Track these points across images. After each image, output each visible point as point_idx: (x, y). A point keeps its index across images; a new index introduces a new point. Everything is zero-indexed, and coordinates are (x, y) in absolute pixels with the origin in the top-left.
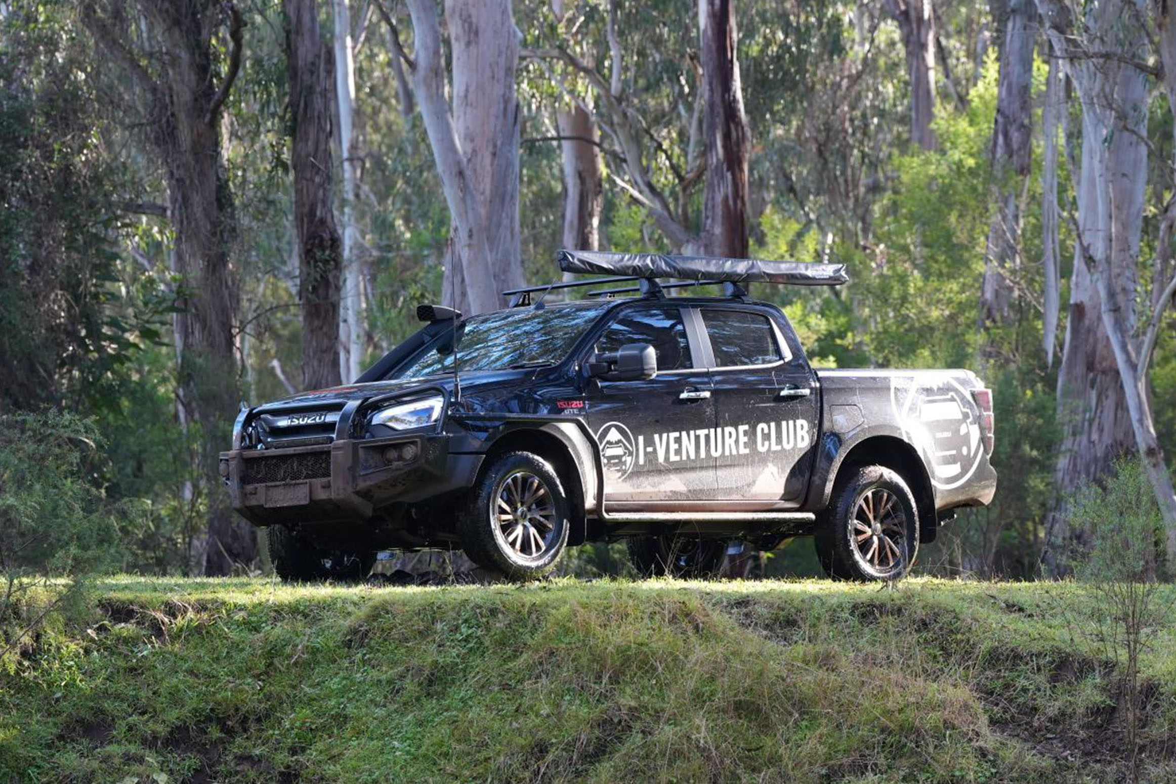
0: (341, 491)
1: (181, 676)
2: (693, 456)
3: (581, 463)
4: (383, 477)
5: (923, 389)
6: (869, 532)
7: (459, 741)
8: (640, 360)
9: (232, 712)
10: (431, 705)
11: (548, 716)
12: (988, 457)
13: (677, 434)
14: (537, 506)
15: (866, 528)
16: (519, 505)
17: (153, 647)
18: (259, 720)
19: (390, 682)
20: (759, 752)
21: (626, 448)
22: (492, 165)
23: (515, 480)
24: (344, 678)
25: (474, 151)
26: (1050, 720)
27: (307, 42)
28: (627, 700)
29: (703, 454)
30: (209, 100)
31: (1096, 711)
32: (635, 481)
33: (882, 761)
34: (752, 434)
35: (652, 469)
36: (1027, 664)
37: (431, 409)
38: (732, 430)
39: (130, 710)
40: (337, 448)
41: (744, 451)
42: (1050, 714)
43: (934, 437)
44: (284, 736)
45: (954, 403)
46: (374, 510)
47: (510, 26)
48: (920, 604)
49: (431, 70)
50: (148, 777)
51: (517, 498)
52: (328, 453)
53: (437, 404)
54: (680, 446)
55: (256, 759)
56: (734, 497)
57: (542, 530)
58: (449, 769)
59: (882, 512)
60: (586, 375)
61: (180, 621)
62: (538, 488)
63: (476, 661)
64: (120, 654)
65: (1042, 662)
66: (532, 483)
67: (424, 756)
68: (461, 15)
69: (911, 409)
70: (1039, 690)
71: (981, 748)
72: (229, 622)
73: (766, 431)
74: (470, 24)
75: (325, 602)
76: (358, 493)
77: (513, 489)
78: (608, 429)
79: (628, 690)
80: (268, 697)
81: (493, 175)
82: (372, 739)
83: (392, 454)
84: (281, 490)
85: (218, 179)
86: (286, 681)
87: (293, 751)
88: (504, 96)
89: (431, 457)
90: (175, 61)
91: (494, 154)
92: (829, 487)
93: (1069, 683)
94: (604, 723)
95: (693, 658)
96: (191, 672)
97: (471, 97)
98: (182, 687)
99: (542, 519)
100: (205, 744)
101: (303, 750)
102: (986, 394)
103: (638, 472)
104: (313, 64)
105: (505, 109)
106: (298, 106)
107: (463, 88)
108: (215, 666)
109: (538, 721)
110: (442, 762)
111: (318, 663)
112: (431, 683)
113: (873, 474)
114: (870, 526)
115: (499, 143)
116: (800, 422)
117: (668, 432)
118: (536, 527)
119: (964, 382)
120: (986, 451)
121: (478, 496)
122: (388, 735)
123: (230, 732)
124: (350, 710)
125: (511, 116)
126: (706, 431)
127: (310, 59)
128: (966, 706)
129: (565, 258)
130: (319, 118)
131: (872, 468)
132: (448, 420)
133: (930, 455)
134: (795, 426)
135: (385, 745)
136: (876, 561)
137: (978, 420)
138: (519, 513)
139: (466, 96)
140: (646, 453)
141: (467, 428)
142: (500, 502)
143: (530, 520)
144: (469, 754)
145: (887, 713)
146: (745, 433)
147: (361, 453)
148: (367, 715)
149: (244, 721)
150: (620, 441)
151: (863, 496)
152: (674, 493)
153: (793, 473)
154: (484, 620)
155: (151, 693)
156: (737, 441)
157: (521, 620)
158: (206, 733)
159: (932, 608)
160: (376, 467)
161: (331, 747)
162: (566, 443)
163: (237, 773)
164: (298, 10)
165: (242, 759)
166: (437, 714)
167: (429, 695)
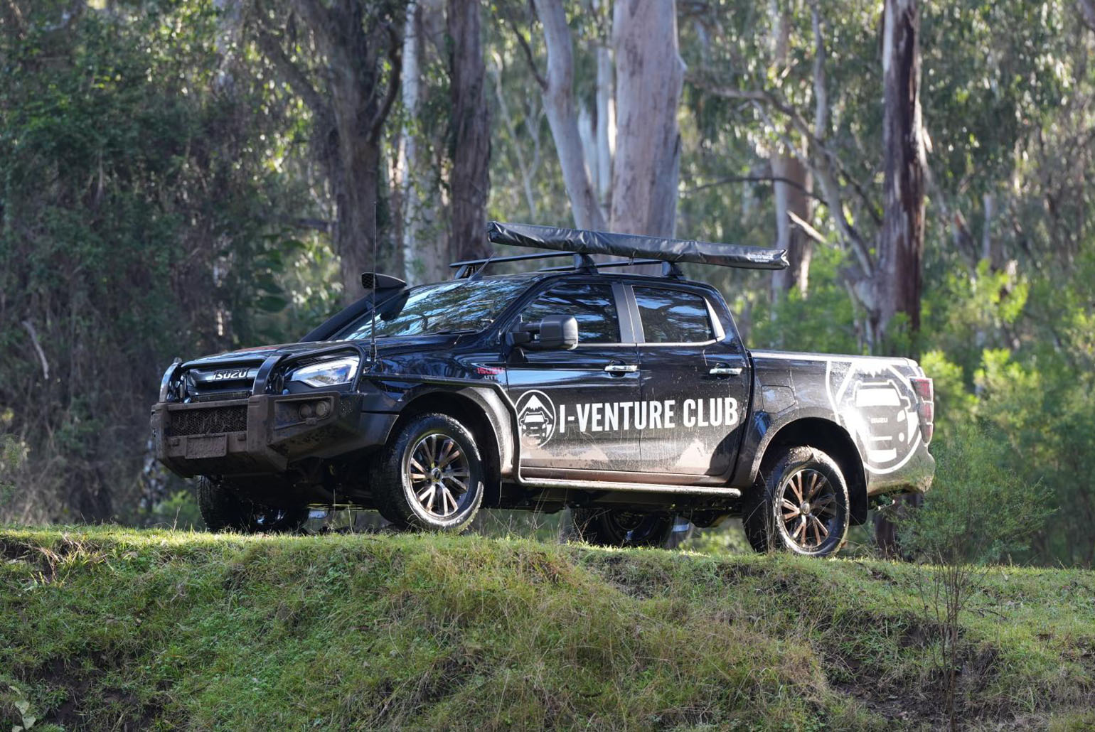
0: (255, 444)
1: (62, 611)
2: (616, 427)
3: (499, 428)
4: (296, 432)
5: (861, 375)
6: (797, 511)
7: (312, 679)
8: (561, 331)
9: (108, 646)
10: (292, 644)
11: (397, 656)
12: (926, 445)
13: (600, 405)
14: (452, 467)
15: (794, 507)
16: (433, 465)
17: (40, 582)
18: (133, 656)
19: (259, 622)
20: (598, 699)
21: (546, 415)
22: (650, 193)
23: (429, 441)
24: (218, 617)
25: (634, 179)
26: (894, 682)
27: (470, 66)
28: (472, 643)
29: (626, 426)
30: (371, 119)
31: (938, 674)
32: (555, 450)
33: (717, 711)
34: (678, 409)
35: (573, 437)
36: (879, 627)
37: (347, 369)
38: (658, 404)
39: (7, 642)
40: (254, 403)
41: (668, 425)
42: (895, 676)
43: (870, 423)
44: (155, 670)
45: (892, 391)
46: (289, 465)
47: (674, 58)
48: (781, 567)
49: (563, 90)
50: (10, 704)
51: (432, 459)
52: (245, 407)
53: (353, 363)
54: (603, 417)
55: (125, 692)
56: (658, 469)
57: (455, 491)
58: (300, 705)
59: (812, 492)
60: (509, 343)
61: (70, 559)
62: (453, 450)
63: (337, 602)
64: (8, 588)
65: (894, 626)
66: (447, 445)
67: (279, 693)
68: (626, 45)
69: (846, 394)
70: (888, 653)
71: (813, 703)
72: (119, 562)
73: (693, 407)
74: (635, 55)
75: (212, 545)
76: (272, 447)
77: (427, 449)
78: (529, 397)
79: (475, 634)
80: (144, 634)
81: (651, 202)
82: (234, 676)
83: (307, 410)
84: (201, 442)
85: (379, 197)
86: (164, 619)
87: (161, 686)
88: (665, 126)
89: (344, 415)
90: (339, 79)
91: (653, 183)
92: (756, 466)
93: (918, 648)
94: (449, 665)
95: (543, 605)
96: (73, 608)
97: (633, 126)
98: (61, 621)
99: (456, 480)
100: (78, 677)
101: (170, 685)
102: (926, 383)
103: (558, 440)
104: (474, 87)
105: (666, 138)
106: (458, 128)
107: (626, 117)
108: (98, 603)
109: (386, 660)
110: (294, 698)
111: (196, 602)
112: (296, 623)
113: (803, 454)
114: (798, 505)
115: (658, 172)
116: (728, 400)
117: (591, 403)
118: (449, 488)
119: (904, 371)
120: (924, 439)
121: (391, 455)
122: (250, 672)
123: (104, 666)
124: (219, 648)
125: (671, 145)
126: (631, 404)
127: (472, 81)
128: (805, 663)
129: (495, 229)
130: (478, 140)
131: (803, 449)
132: (362, 380)
133: (863, 439)
134: (723, 403)
135: (245, 681)
136: (803, 539)
137: (917, 408)
138: (433, 473)
139: (628, 125)
140: (567, 422)
141: (383, 388)
142: (413, 461)
143: (444, 481)
144: (320, 691)
145: (726, 666)
146: (672, 408)
147: (277, 408)
148: (234, 652)
149: (118, 656)
150: (540, 409)
151: (792, 475)
152: (595, 462)
153: (720, 449)
154: (351, 564)
155: (30, 625)
156: (662, 415)
157: (385, 565)
158: (80, 666)
159: (793, 570)
160: (291, 422)
161: (196, 681)
162: (484, 408)
163: (104, 704)
164: (463, 34)
165: (109, 692)
166: (295, 653)
167: (293, 635)
